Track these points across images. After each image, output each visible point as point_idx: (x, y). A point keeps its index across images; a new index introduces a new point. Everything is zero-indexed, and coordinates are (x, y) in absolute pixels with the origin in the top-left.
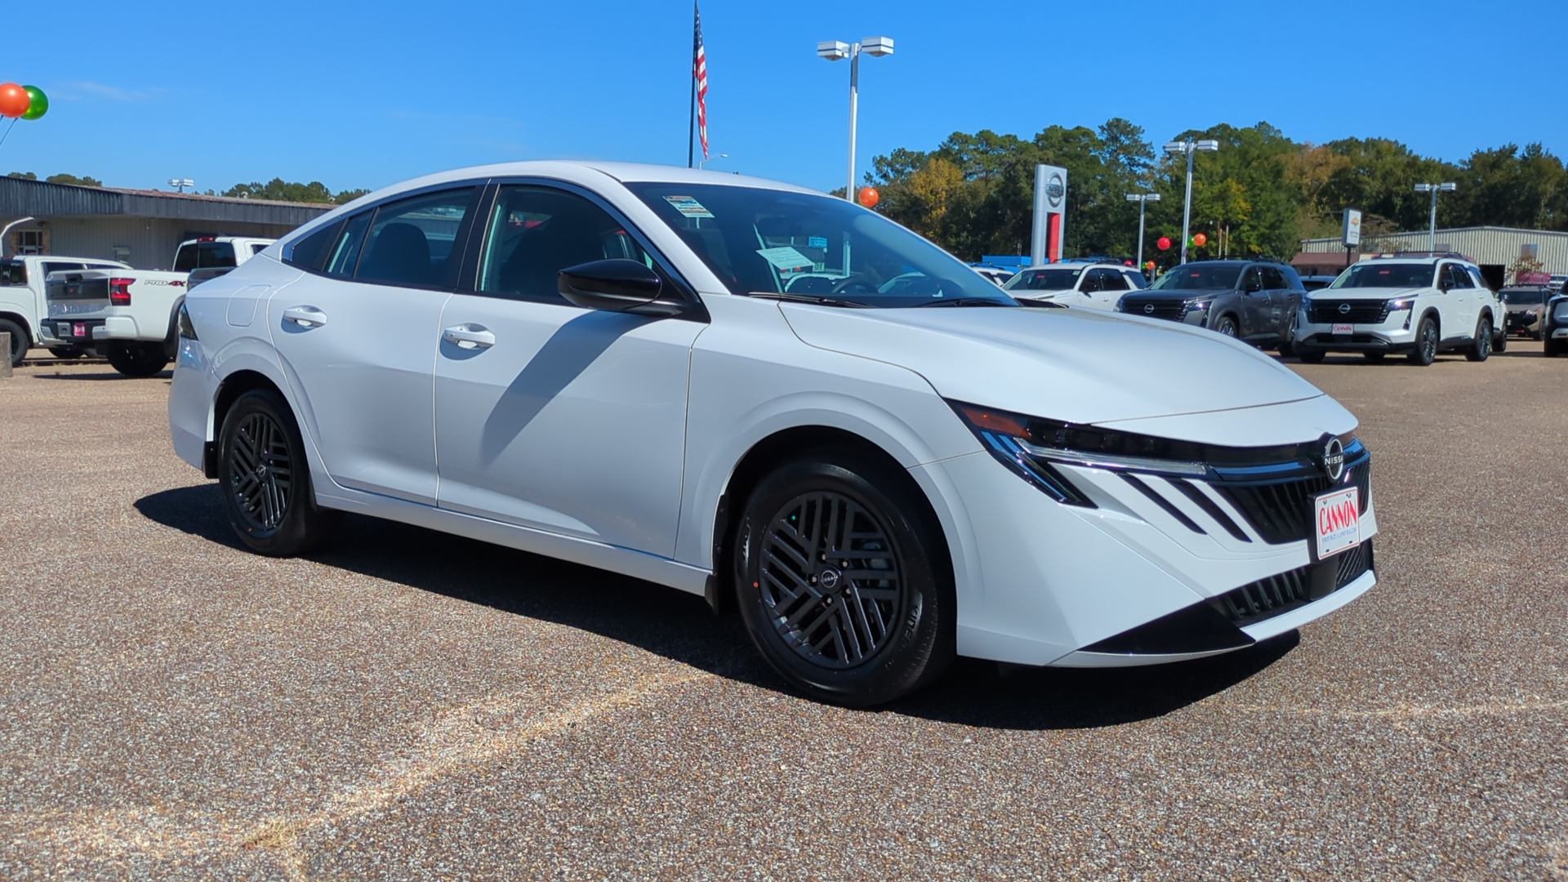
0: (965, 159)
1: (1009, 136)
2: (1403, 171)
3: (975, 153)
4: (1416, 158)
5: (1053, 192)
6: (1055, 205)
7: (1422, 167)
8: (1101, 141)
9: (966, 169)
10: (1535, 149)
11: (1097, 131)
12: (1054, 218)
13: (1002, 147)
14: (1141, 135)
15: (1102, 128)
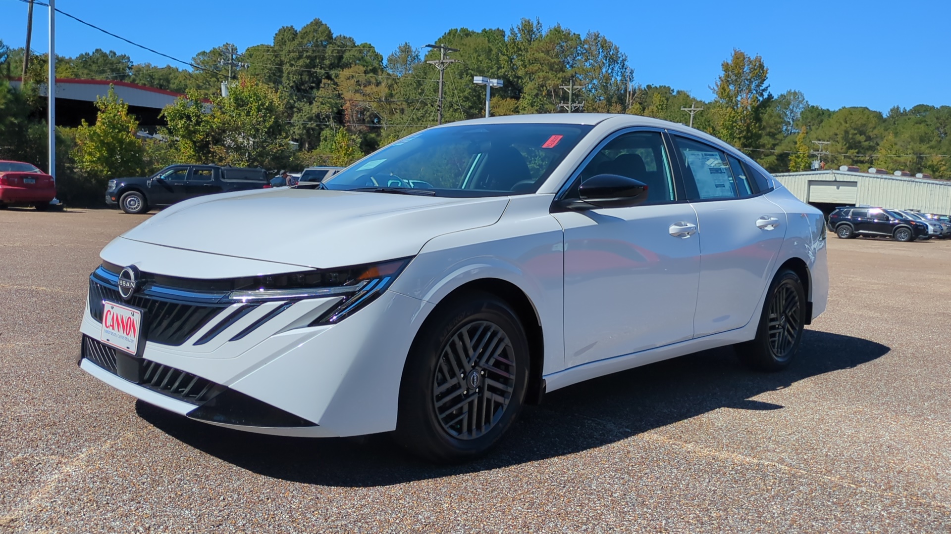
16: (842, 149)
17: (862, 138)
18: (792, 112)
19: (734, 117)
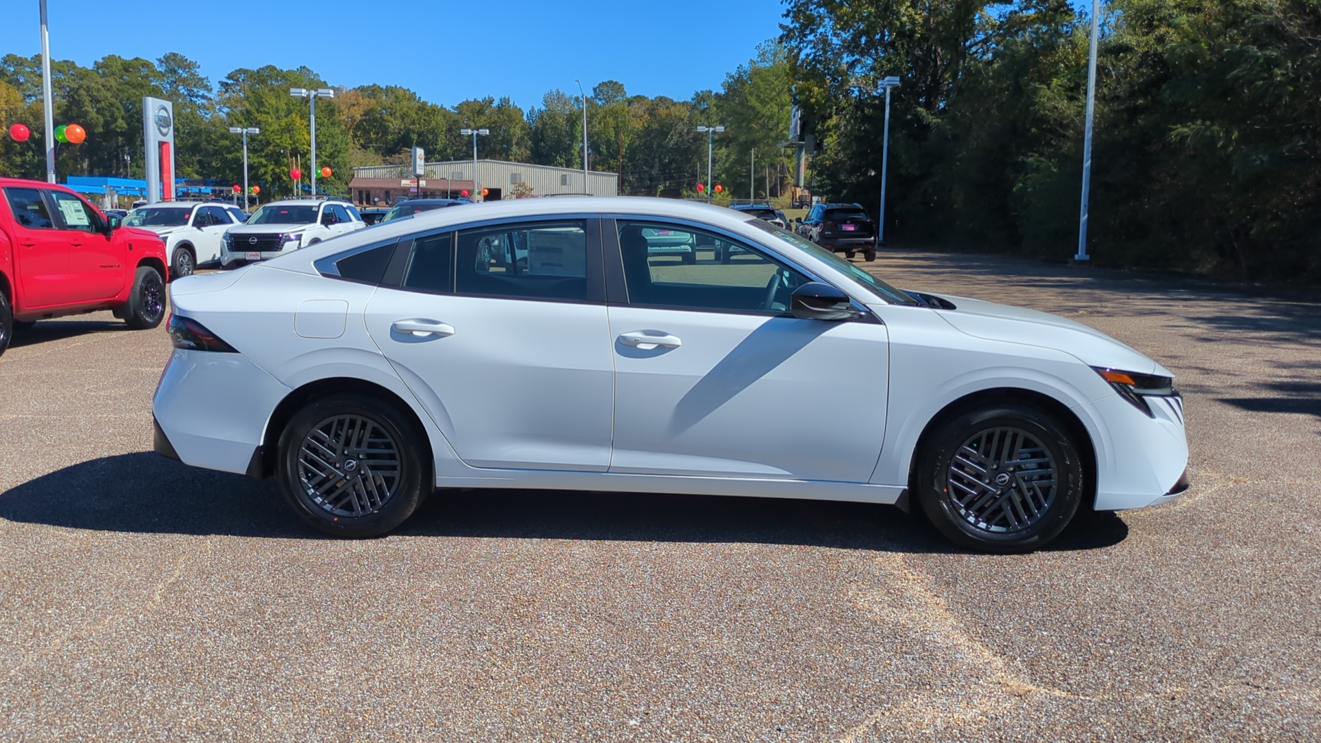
0: (21, 80)
1: (66, 61)
2: (416, 113)
3: (32, 76)
4: (425, 104)
5: (162, 123)
6: (164, 135)
7: (430, 111)
8: (160, 72)
9: (24, 90)
10: (505, 101)
11: (156, 63)
12: (164, 146)
13: (60, 71)
14: (197, 70)
15: (159, 60)
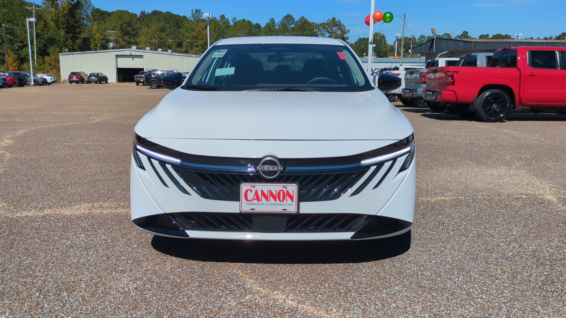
16: (120, 35)
17: (130, 29)
18: (85, 11)
19: (58, 14)
